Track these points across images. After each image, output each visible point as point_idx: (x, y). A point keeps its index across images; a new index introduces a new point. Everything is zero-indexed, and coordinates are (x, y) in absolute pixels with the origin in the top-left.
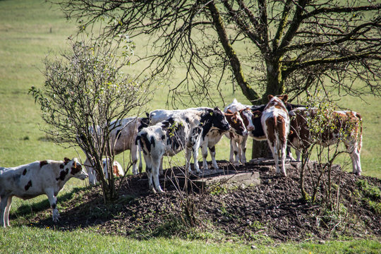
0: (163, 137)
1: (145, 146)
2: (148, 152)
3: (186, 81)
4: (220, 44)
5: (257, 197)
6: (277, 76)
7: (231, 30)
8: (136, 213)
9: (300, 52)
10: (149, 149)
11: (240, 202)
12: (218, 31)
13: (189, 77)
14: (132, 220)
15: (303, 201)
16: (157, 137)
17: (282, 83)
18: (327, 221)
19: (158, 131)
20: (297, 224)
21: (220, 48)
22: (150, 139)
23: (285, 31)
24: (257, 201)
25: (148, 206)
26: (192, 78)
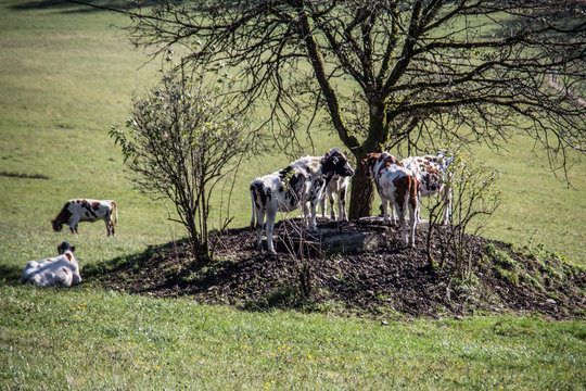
0: (281, 189)
1: (259, 198)
2: (261, 206)
3: (270, 122)
4: (315, 80)
5: (377, 263)
6: (382, 120)
7: (330, 64)
8: (237, 279)
9: (407, 92)
10: (264, 203)
11: (358, 268)
12: (314, 64)
13: (274, 117)
14: (233, 286)
15: (429, 268)
16: (274, 188)
17: (387, 127)
18: (458, 293)
19: (275, 181)
20: (425, 296)
21: (315, 85)
22: (265, 191)
23: (391, 68)
24: (376, 267)
25: (250, 271)
26: (278, 119)
